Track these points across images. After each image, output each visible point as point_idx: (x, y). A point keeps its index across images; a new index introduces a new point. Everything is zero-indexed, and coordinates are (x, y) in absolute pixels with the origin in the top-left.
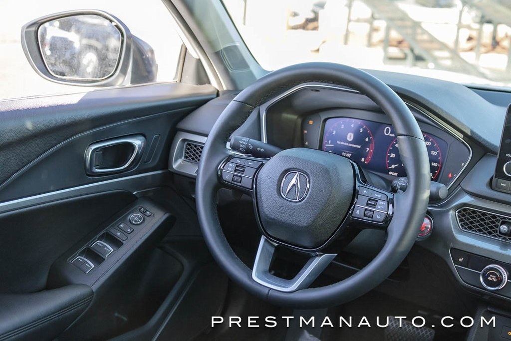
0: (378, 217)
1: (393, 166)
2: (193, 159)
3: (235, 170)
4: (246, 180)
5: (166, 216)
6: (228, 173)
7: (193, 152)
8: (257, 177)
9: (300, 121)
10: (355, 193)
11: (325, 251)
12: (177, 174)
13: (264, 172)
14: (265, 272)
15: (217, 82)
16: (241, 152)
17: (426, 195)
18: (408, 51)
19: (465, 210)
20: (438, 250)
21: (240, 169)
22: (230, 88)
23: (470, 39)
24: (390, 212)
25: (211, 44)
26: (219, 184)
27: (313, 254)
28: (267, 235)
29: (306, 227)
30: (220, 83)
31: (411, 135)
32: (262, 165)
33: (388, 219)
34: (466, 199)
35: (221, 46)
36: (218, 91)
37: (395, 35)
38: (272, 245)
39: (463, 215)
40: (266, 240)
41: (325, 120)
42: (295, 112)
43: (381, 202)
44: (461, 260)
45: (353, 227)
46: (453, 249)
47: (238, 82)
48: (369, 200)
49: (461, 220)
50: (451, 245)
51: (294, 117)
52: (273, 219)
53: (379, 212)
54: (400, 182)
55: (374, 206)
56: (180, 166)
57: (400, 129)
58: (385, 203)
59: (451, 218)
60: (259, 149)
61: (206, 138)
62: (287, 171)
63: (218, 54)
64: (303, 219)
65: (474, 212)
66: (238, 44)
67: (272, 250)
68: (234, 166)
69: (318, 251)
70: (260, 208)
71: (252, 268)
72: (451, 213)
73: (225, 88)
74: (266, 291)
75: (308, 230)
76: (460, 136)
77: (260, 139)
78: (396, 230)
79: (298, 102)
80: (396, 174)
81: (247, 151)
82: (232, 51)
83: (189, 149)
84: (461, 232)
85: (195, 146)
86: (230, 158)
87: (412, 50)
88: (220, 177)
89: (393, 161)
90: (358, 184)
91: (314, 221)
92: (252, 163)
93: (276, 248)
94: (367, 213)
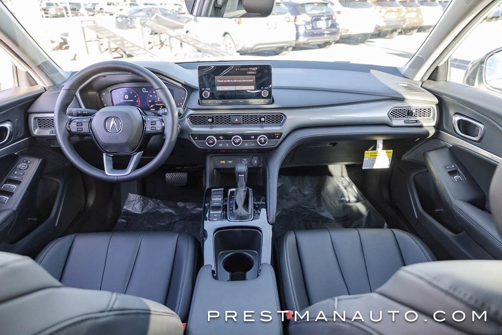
0: (159, 129)
1: (152, 106)
2: (45, 127)
3: (77, 126)
4: (85, 129)
5: (41, 160)
6: (74, 127)
7: (45, 123)
8: (91, 127)
9: (98, 94)
10: (144, 121)
11: (138, 151)
12: (38, 137)
13: (94, 122)
14: (111, 170)
15: (42, 83)
16: (74, 116)
17: (176, 114)
18: (122, 53)
19: (192, 117)
20: (186, 137)
21: (80, 124)
22: (51, 85)
23: (150, 43)
24: (163, 125)
25: (33, 61)
26: (70, 135)
27: (132, 155)
28: (106, 152)
29: (126, 143)
30: (44, 83)
31: (162, 88)
32: (91, 120)
33: (163, 128)
34: (191, 112)
35: (40, 62)
36: (44, 88)
37: (114, 46)
38: (111, 156)
39: (192, 119)
40: (106, 155)
41: (111, 91)
42: (94, 90)
43: (158, 122)
44: (196, 138)
45: (147, 137)
46: (192, 135)
47: (55, 80)
48: (152, 122)
49: (191, 122)
50: (190, 133)
51: (94, 93)
52: (108, 144)
53: (158, 127)
54: (161, 111)
55: (155, 124)
56: (38, 132)
57: (156, 86)
58: (160, 122)
59: (187, 122)
60: (84, 112)
61: (53, 114)
62: (107, 118)
63: (39, 67)
64: (123, 139)
65: (200, 117)
66: (48, 59)
67: (111, 159)
68: (76, 123)
69: (135, 152)
70: (99, 140)
71: (104, 170)
72: (186, 119)
73: (48, 86)
74: (116, 178)
75: (127, 144)
76: (180, 85)
77: (81, 107)
78: (168, 132)
79: (95, 85)
80: (154, 109)
81: (78, 115)
82: (46, 63)
83: (40, 122)
84: (193, 127)
85: (44, 120)
86: (71, 121)
87: (125, 52)
88: (70, 131)
89: (151, 104)
90: (144, 117)
91: (128, 139)
92: (85, 120)
93: (112, 157)
94: (152, 128)
